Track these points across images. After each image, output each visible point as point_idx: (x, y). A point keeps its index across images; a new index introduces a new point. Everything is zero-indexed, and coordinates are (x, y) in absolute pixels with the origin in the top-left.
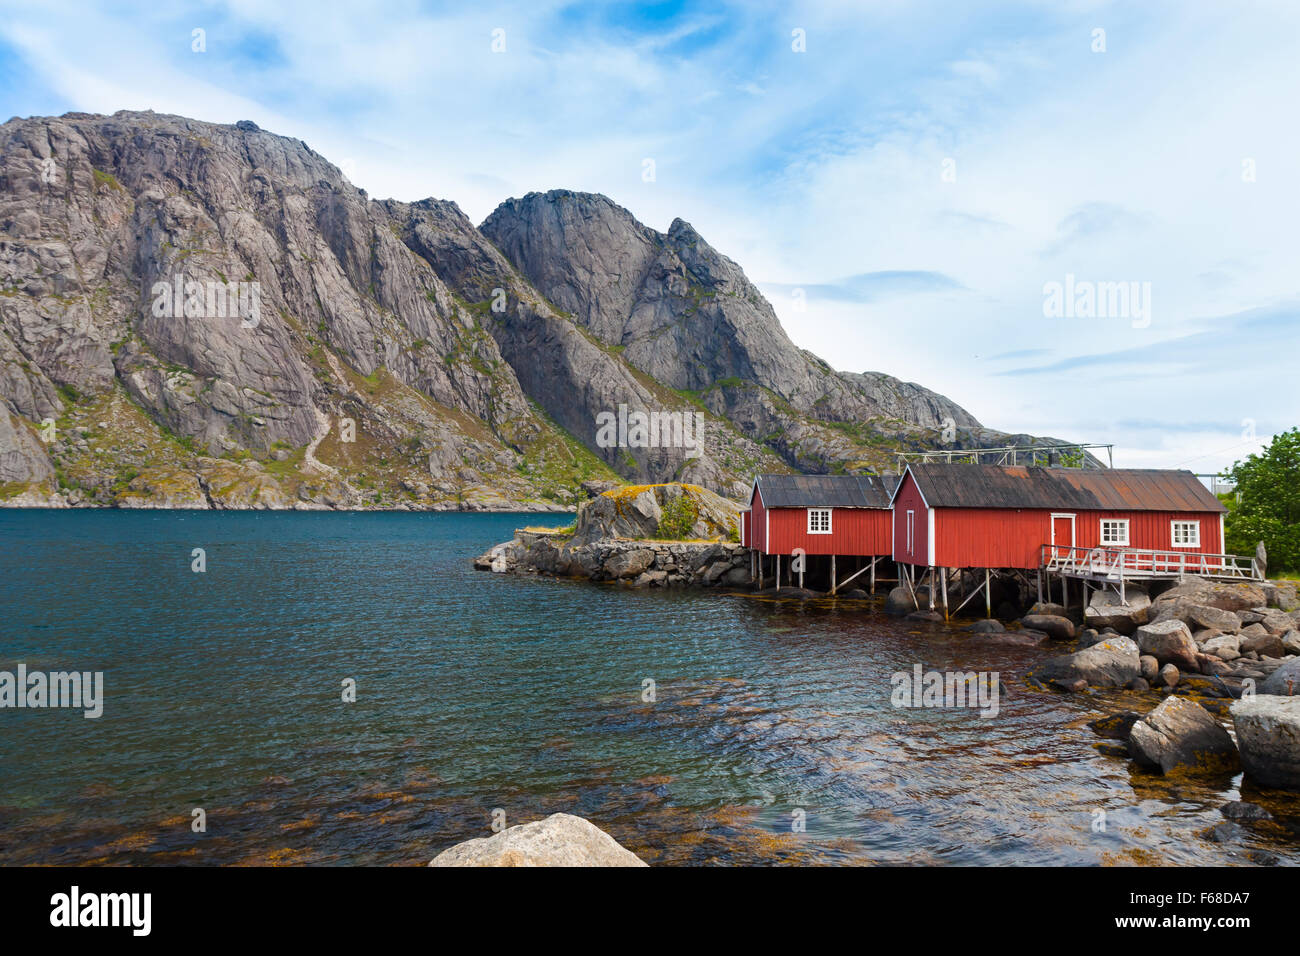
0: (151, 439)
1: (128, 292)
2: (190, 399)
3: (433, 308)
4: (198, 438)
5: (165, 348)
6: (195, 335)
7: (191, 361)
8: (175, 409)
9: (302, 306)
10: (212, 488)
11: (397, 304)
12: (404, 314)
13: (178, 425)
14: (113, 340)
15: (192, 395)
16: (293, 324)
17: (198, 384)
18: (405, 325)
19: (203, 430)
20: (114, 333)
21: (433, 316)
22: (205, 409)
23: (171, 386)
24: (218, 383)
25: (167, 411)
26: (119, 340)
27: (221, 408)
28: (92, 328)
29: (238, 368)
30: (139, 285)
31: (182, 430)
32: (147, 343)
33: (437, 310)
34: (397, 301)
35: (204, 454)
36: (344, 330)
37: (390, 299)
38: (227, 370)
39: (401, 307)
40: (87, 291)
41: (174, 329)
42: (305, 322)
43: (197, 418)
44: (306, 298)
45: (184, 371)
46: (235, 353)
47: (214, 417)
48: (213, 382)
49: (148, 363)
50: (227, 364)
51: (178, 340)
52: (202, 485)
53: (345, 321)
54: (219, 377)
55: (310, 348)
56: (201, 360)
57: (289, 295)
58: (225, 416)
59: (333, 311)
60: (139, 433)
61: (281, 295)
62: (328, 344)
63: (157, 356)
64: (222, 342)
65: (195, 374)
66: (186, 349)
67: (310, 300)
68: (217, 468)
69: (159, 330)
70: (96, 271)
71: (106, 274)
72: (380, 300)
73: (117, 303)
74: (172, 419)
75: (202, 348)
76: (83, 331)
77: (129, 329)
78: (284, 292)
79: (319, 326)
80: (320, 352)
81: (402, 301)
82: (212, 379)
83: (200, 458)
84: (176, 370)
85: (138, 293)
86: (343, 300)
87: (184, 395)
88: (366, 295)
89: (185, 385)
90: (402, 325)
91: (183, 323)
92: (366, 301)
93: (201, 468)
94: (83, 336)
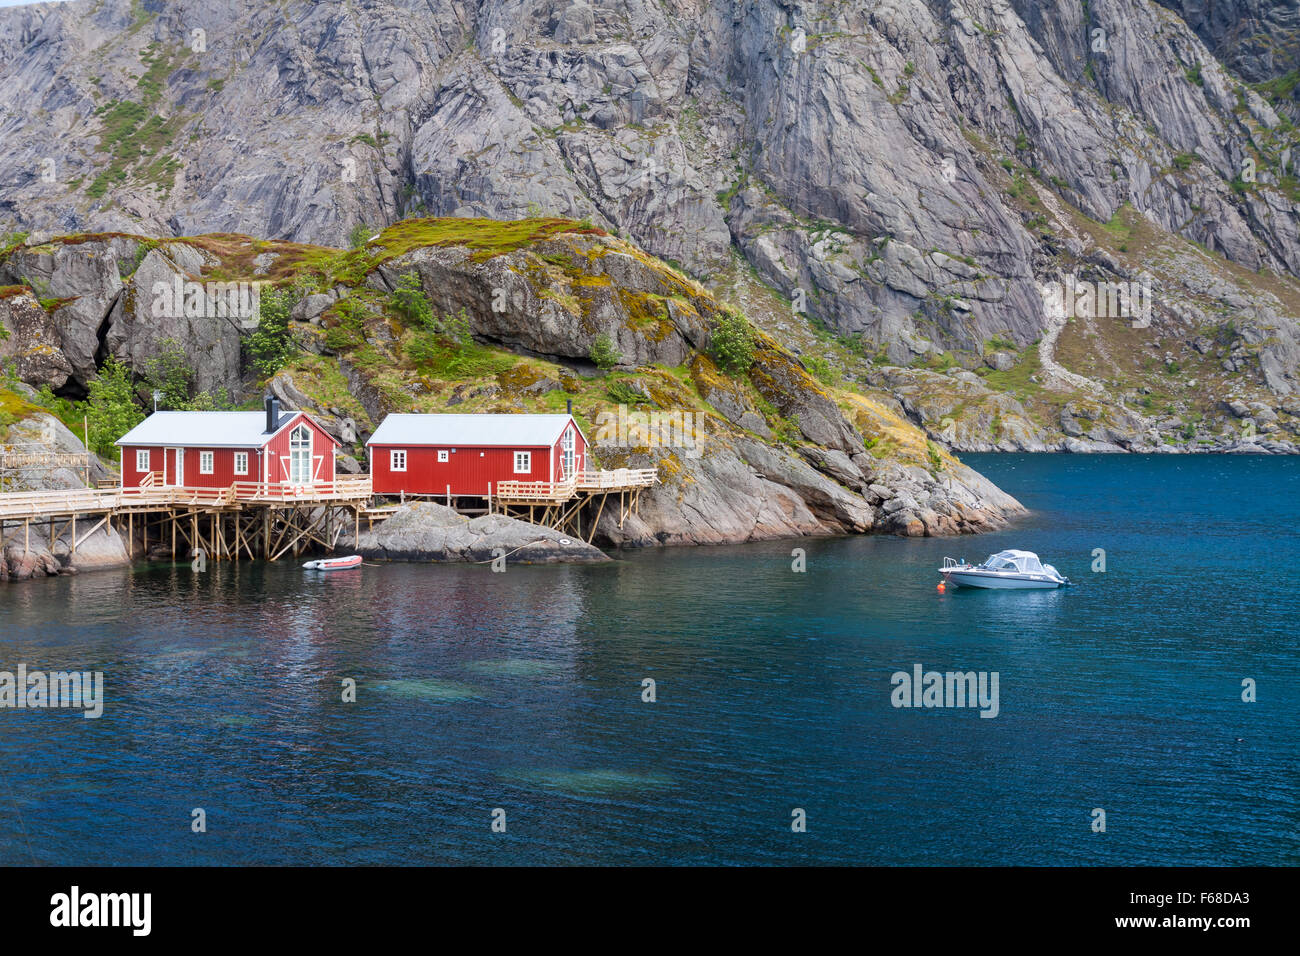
0: (803, 340)
1: (729, 112)
2: (852, 274)
3: (1200, 96)
4: (869, 336)
5: (801, 195)
6: (848, 170)
7: (844, 213)
8: (830, 291)
9: (984, 111)
10: (925, 416)
11: (1137, 95)
12: (1151, 112)
13: (836, 317)
14: (720, 187)
15: (854, 266)
16: (975, 141)
17: (858, 249)
18: (1154, 130)
19: (876, 324)
20: (719, 176)
21: (1201, 110)
22: (879, 289)
23: (820, 254)
24: (892, 245)
25: (818, 295)
26: (728, 186)
27: (901, 286)
28: (691, 172)
29: (918, 218)
30: (742, 99)
31: (843, 324)
32: (773, 189)
33: (1208, 99)
34: (1137, 89)
35: (884, 361)
36: (1060, 146)
37: (1125, 88)
38: (902, 224)
39: (1144, 99)
40: (670, 115)
41: (813, 162)
42: (992, 137)
43: (864, 303)
44: (989, 97)
45: (834, 230)
46: (909, 194)
47: (890, 301)
48: (883, 244)
49: (778, 219)
50: (901, 214)
51: (821, 180)
52: (908, 412)
53: (1061, 131)
54: (892, 236)
55: (1010, 180)
56: (862, 210)
57: (960, 94)
58: (907, 299)
59: (1039, 115)
60: (784, 331)
61: (950, 96)
62: (1034, 171)
63: (789, 208)
64: (889, 178)
65: (851, 233)
66: (836, 194)
67: (997, 99)
68: (922, 384)
69: (788, 165)
70: (677, 82)
71: (689, 85)
72: (1107, 90)
73: (714, 129)
74: (826, 306)
75: (861, 191)
76: (679, 176)
77: (738, 169)
78: (953, 91)
79: (1017, 142)
80: (1025, 187)
81: (1145, 88)
82: (879, 239)
83: (886, 369)
84: (821, 229)
85: (743, 111)
86: (1050, 94)
87: (840, 265)
88: (1080, 84)
89: (839, 251)
90: (1149, 130)
91: (826, 153)
92: (1083, 94)
93: (895, 384)
94: (681, 184)
